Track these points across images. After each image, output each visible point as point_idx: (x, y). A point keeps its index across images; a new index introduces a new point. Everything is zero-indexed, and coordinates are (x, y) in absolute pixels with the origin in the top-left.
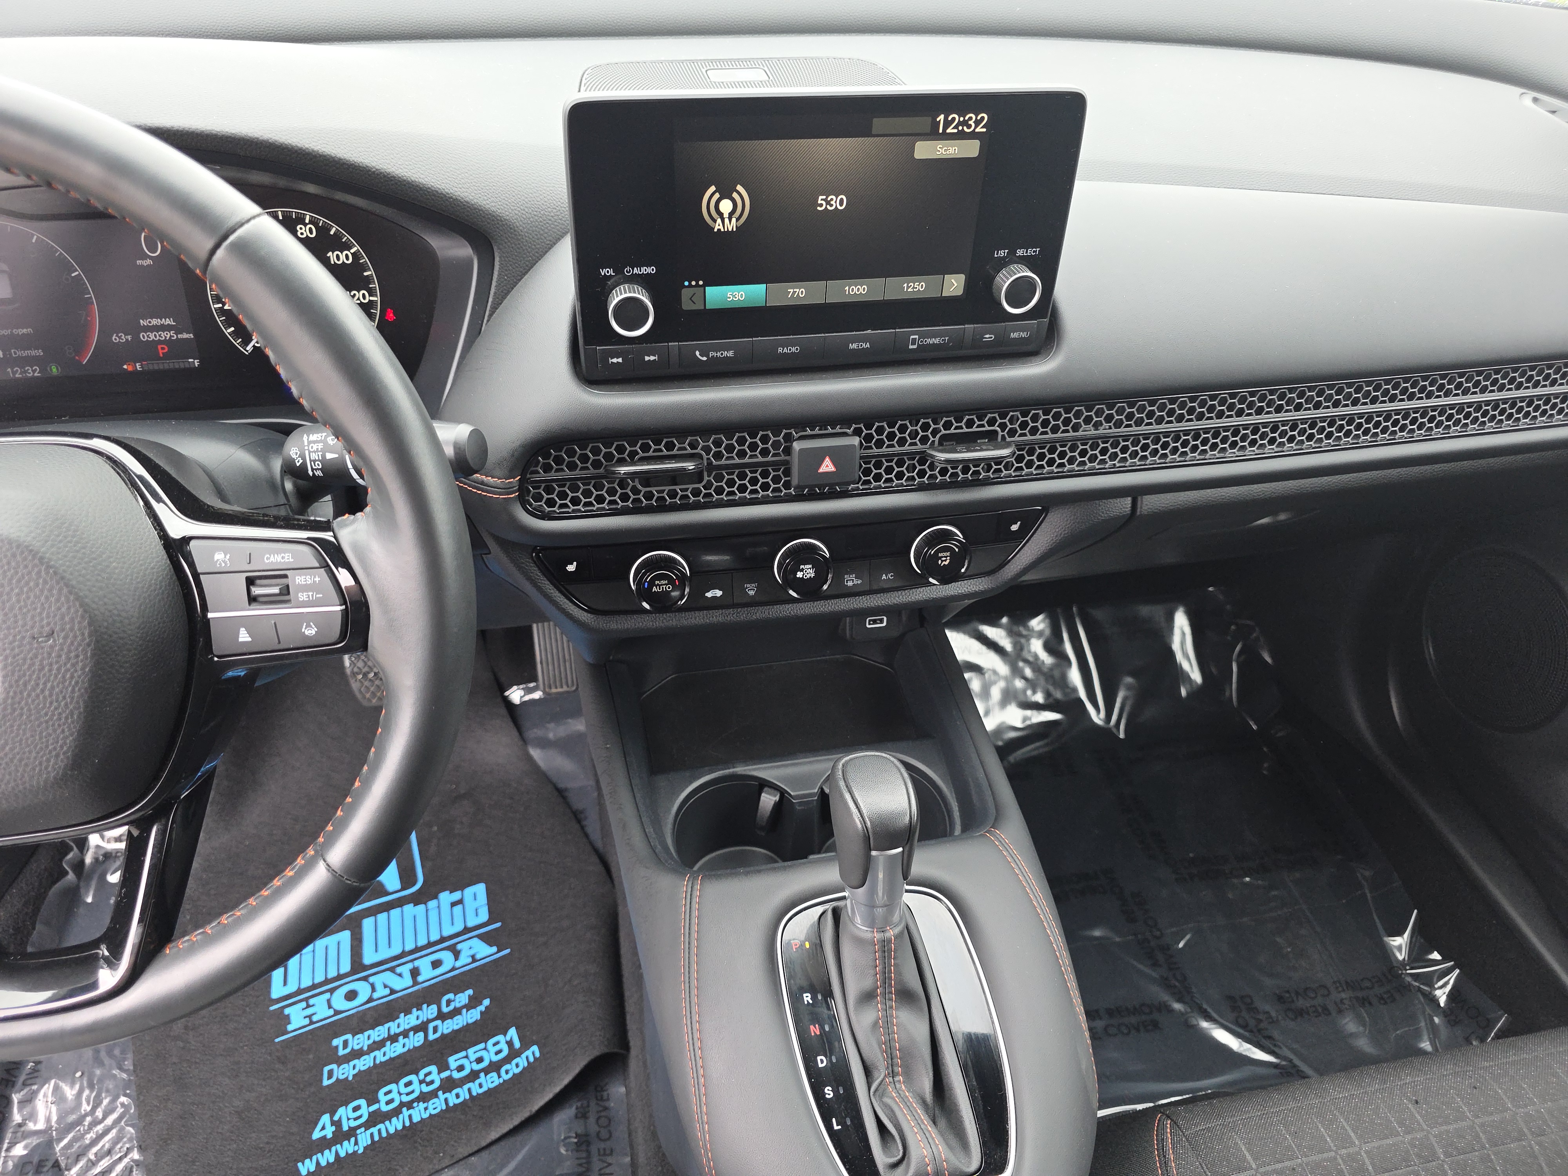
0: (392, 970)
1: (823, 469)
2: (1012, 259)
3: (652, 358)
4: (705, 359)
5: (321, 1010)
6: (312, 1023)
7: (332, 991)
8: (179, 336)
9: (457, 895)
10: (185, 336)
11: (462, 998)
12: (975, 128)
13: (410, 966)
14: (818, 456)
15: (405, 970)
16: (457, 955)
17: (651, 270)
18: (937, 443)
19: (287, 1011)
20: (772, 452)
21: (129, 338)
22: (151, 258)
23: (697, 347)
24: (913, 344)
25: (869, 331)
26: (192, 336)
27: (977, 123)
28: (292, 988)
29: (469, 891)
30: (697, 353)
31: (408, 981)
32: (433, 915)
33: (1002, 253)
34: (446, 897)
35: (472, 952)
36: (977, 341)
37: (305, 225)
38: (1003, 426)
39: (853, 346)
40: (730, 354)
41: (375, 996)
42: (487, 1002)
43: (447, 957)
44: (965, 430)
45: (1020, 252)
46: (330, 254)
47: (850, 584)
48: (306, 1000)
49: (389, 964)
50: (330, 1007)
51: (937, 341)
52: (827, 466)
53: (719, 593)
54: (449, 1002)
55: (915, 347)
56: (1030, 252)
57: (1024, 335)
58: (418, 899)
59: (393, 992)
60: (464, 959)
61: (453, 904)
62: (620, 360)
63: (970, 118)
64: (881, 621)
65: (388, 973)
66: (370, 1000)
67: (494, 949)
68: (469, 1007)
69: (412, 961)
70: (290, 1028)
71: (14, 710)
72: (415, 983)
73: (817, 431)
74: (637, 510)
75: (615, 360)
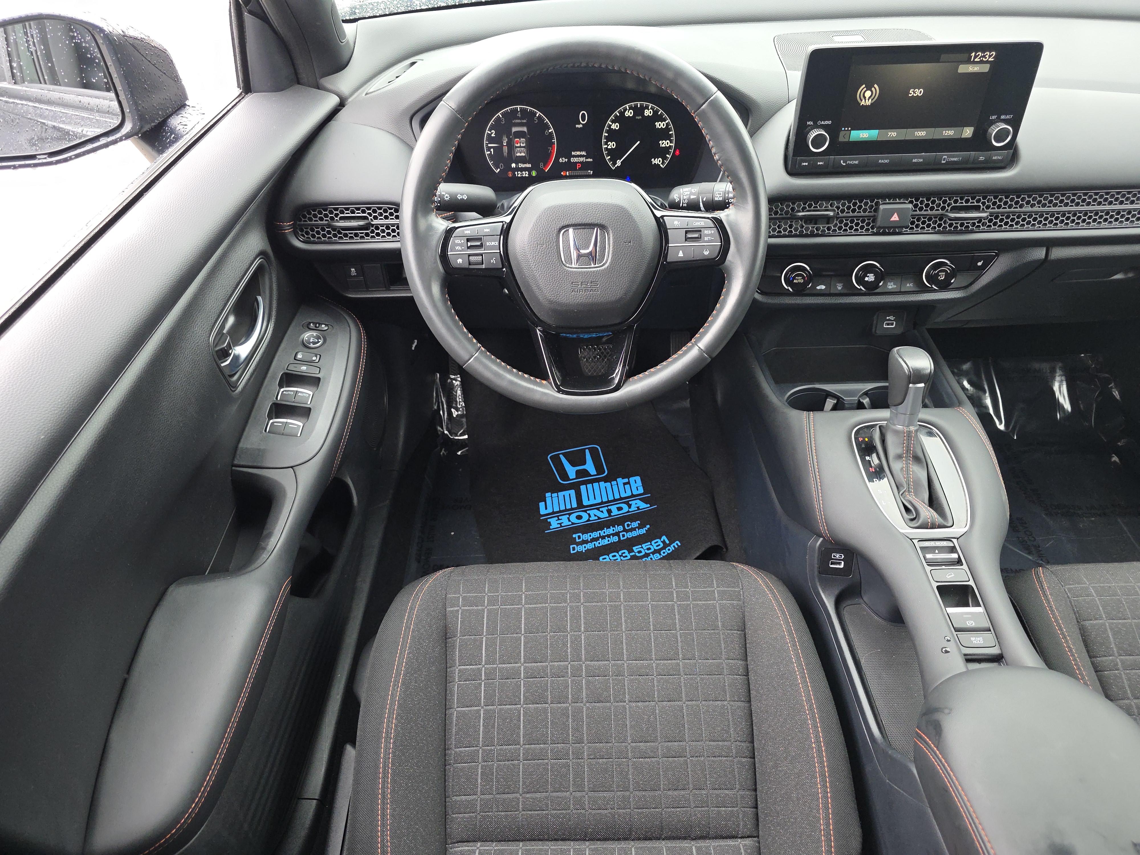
0: (598, 509)
1: (893, 219)
2: (999, 120)
3: (821, 163)
4: (845, 164)
5: (565, 520)
6: (561, 526)
7: (570, 514)
8: (587, 160)
9: (626, 480)
10: (589, 160)
11: (635, 524)
12: (989, 58)
13: (606, 508)
14: (892, 212)
15: (604, 510)
16: (630, 506)
17: (830, 122)
18: (949, 210)
19: (549, 520)
20: (869, 210)
21: (566, 160)
22: (582, 124)
23: (841, 159)
24: (944, 160)
25: (923, 154)
26: (592, 160)
27: (990, 56)
28: (550, 510)
29: (632, 480)
30: (842, 161)
31: (606, 514)
32: (615, 488)
33: (994, 117)
34: (620, 481)
35: (637, 506)
36: (975, 161)
37: (648, 110)
38: (984, 204)
39: (915, 161)
40: (857, 162)
41: (591, 519)
42: (648, 526)
43: (625, 508)
44: (964, 204)
45: (1003, 117)
46: (656, 123)
47: (890, 287)
48: (558, 516)
49: (597, 506)
50: (569, 521)
51: (956, 159)
52: (895, 218)
53: (823, 287)
54: (628, 525)
55: (944, 162)
56: (1008, 117)
57: (999, 158)
58: (606, 480)
59: (599, 518)
60: (633, 508)
61: (625, 484)
62: (807, 164)
63: (987, 54)
64: (892, 324)
65: (596, 510)
66: (589, 520)
67: (649, 505)
68: (639, 528)
69: (607, 506)
70: (551, 527)
71: (613, 269)
72: (610, 516)
73: (891, 201)
74: (801, 235)
75: (804, 164)
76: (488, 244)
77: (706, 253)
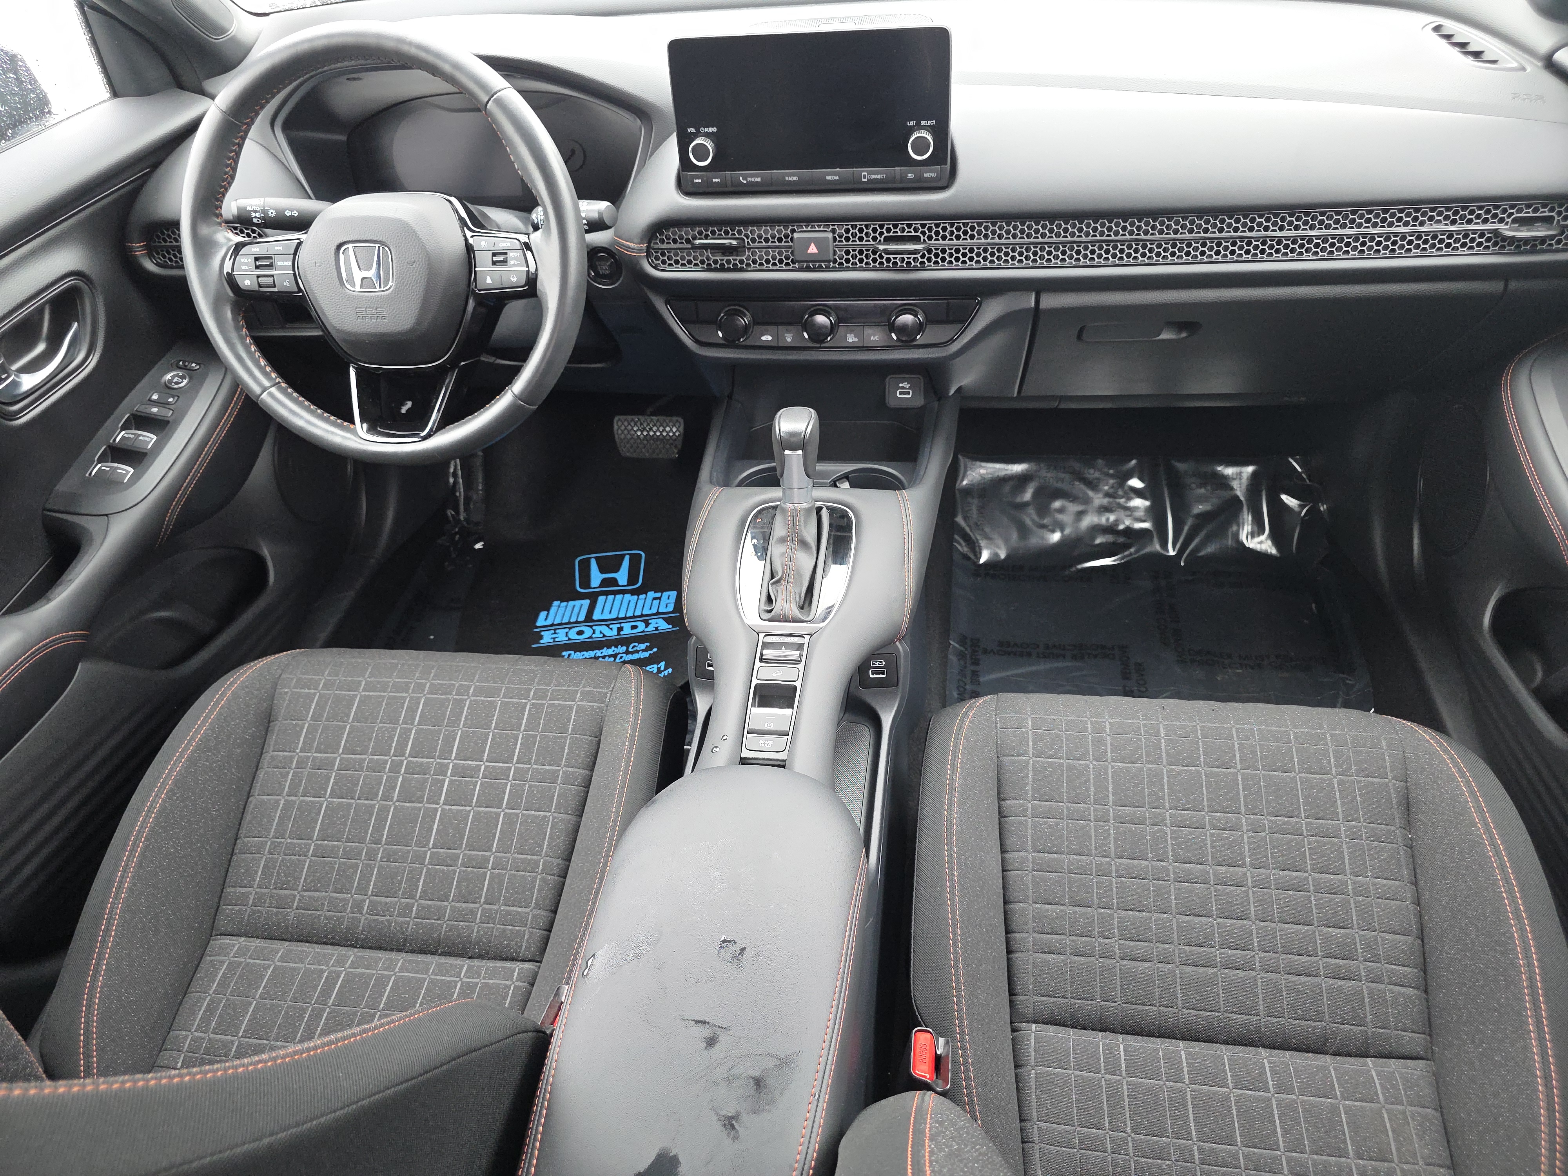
0: (608, 625)
1: (810, 251)
2: (919, 127)
3: (717, 180)
4: (745, 182)
5: (561, 636)
6: (554, 641)
7: (570, 628)
9: (658, 595)
11: (643, 646)
13: (618, 625)
14: (807, 242)
15: (615, 627)
16: (647, 624)
17: (714, 130)
18: (882, 240)
19: (543, 633)
20: (784, 240)
23: (741, 175)
24: (865, 178)
25: (838, 169)
28: (549, 622)
29: (666, 594)
30: (741, 178)
31: (615, 632)
32: (641, 603)
33: (912, 123)
34: (651, 594)
35: (656, 626)
36: (903, 179)
38: (923, 233)
39: (829, 178)
40: (759, 179)
41: (594, 636)
42: (655, 650)
43: (641, 626)
44: (899, 234)
45: (923, 123)
47: (850, 340)
48: (555, 630)
49: (607, 622)
50: (567, 636)
51: (879, 177)
52: (813, 249)
53: (769, 338)
54: (634, 647)
55: (866, 180)
56: (929, 123)
57: (933, 175)
58: (635, 592)
59: (604, 636)
60: (651, 628)
61: (654, 599)
62: (700, 181)
65: (605, 626)
66: (591, 637)
67: (671, 626)
68: (645, 650)
69: (620, 623)
70: (542, 641)
72: (619, 634)
73: (809, 229)
74: (709, 269)
75: (697, 181)
76: (279, 263)
77: (514, 279)
